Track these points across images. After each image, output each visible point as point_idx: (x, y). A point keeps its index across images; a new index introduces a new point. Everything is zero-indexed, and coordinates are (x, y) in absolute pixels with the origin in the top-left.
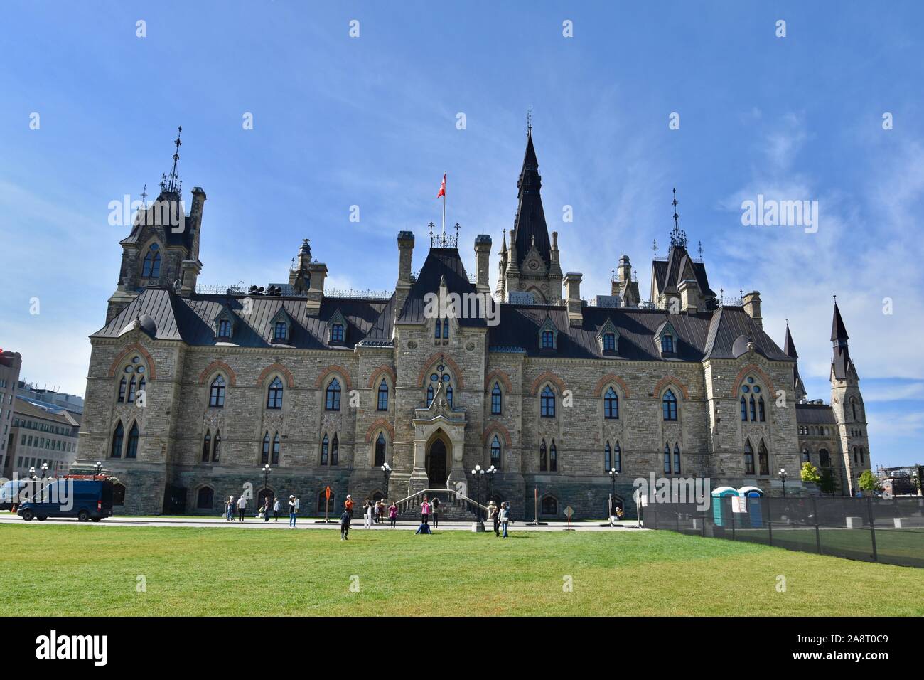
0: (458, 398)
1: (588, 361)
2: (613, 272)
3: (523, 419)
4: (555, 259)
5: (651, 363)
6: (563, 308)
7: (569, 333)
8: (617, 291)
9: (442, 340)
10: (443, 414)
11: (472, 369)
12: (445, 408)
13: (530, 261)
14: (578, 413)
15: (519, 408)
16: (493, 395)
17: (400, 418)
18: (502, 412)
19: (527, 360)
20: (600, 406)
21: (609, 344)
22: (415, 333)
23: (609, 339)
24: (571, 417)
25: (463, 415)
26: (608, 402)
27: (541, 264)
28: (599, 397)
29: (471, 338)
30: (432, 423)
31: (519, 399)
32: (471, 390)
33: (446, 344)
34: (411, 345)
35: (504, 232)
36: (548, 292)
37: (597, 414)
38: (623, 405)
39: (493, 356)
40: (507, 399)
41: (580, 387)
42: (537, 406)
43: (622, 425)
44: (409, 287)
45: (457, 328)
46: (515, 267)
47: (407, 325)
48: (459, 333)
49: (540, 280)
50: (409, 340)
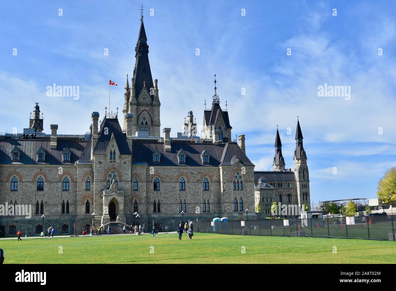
0: (120, 185)
1: (173, 167)
2: (185, 119)
3: (146, 192)
4: (156, 95)
5: (198, 167)
6: (163, 143)
7: (165, 154)
8: (187, 128)
9: (113, 160)
10: (115, 192)
11: (126, 172)
12: (116, 190)
13: (143, 95)
14: (169, 189)
15: (145, 188)
16: (134, 182)
17: (96, 194)
18: (138, 189)
19: (148, 167)
20: (178, 186)
21: (182, 159)
22: (101, 157)
23: (182, 157)
24: (166, 190)
25: (123, 192)
26: (181, 183)
28: (177, 182)
29: (125, 159)
30: (111, 196)
31: (145, 184)
32: (125, 181)
33: (114, 162)
34: (100, 163)
35: (127, 76)
37: (177, 189)
38: (187, 185)
39: (134, 166)
40: (140, 184)
41: (170, 178)
42: (152, 186)
43: (187, 193)
44: (98, 137)
45: (119, 155)
46: (135, 99)
47: (98, 154)
48: (120, 157)
49: (148, 106)
50: (99, 160)
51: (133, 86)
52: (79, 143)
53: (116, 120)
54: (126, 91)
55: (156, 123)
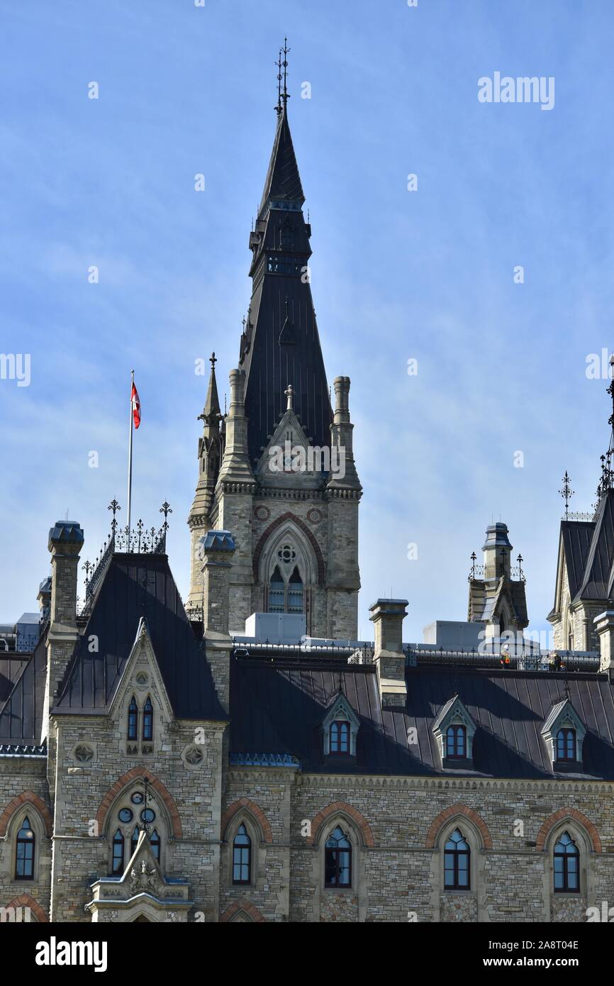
0: (172, 856)
1: (416, 780)
2: (474, 558)
3: (291, 892)
5: (533, 783)
6: (369, 669)
7: (379, 721)
8: (480, 601)
9: (140, 743)
10: (149, 889)
11: (198, 800)
12: (152, 879)
14: (394, 881)
15: (285, 873)
16: (236, 846)
17: (61, 895)
18: (254, 880)
19: (299, 779)
20: (436, 866)
21: (456, 746)
22: (89, 730)
23: (455, 737)
24: (381, 887)
25: (186, 891)
26: (451, 857)
28: (434, 849)
30: (129, 906)
31: (285, 855)
32: (195, 840)
33: (148, 750)
34: (82, 754)
36: (325, 529)
37: (430, 881)
38: (480, 863)
39: (235, 773)
40: (262, 855)
41: (399, 831)
42: (317, 868)
43: (476, 901)
44: (74, 638)
45: (169, 720)
46: (245, 466)
47: (76, 715)
48: (173, 730)
49: (304, 499)
50: (78, 743)
51: (237, 406)
53: (157, 562)
54: (208, 429)
55: (341, 575)
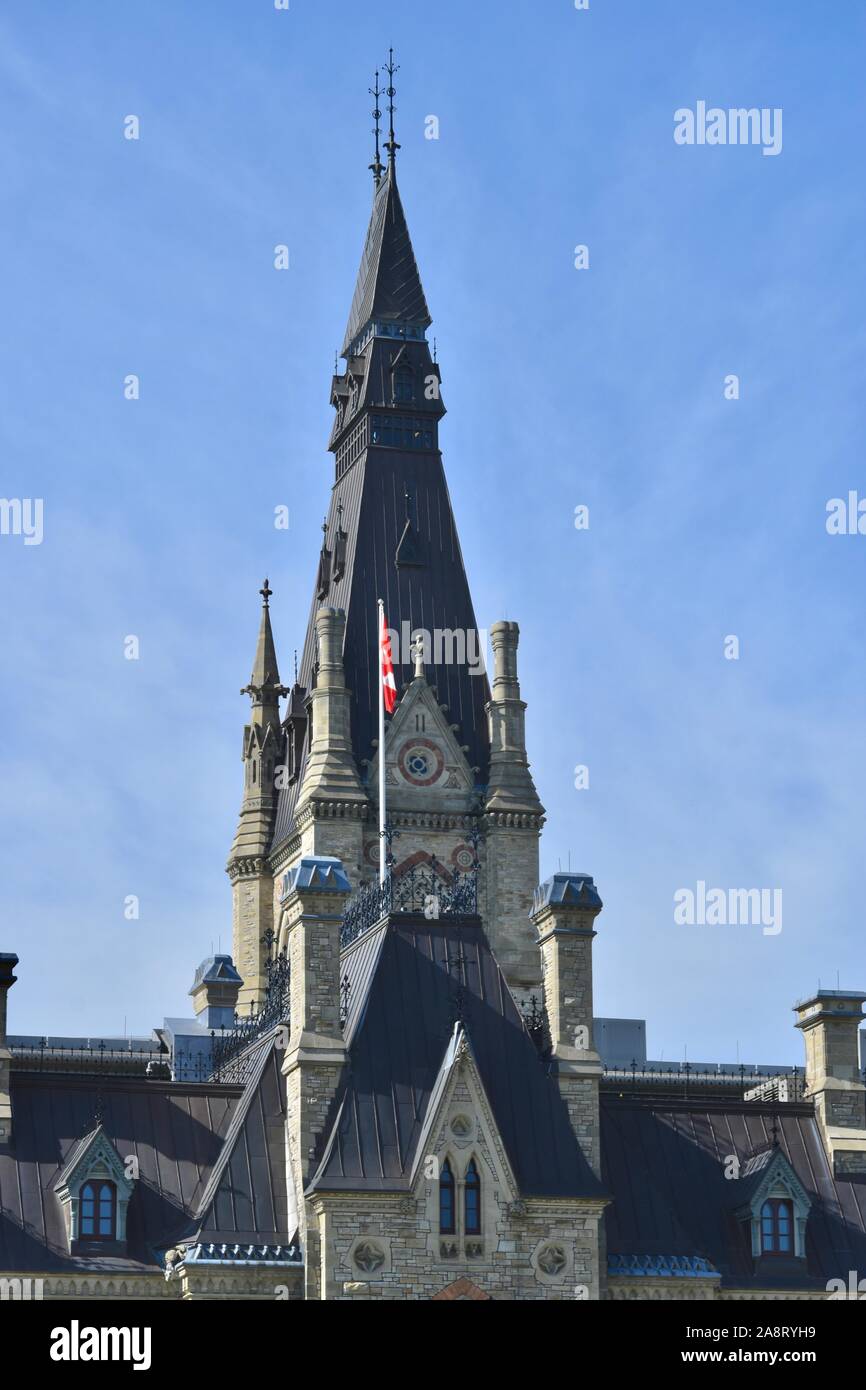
4: (510, 741)
6: (805, 1110)
7: (834, 1197)
9: (461, 1239)
22: (377, 1216)
27: (450, 761)
29: (554, 1232)
33: (475, 1251)
34: (365, 1259)
35: (267, 593)
36: (482, 880)
39: (617, 1290)
44: (341, 1058)
45: (510, 1199)
46: (348, 772)
47: (356, 1191)
48: (517, 1216)
49: (446, 829)
50: (359, 1240)
51: (332, 671)
52: (174, 1099)
53: (465, 927)
54: (260, 711)
55: (513, 959)
